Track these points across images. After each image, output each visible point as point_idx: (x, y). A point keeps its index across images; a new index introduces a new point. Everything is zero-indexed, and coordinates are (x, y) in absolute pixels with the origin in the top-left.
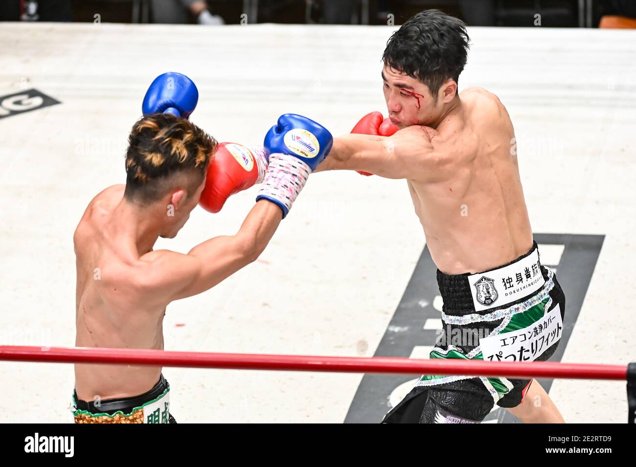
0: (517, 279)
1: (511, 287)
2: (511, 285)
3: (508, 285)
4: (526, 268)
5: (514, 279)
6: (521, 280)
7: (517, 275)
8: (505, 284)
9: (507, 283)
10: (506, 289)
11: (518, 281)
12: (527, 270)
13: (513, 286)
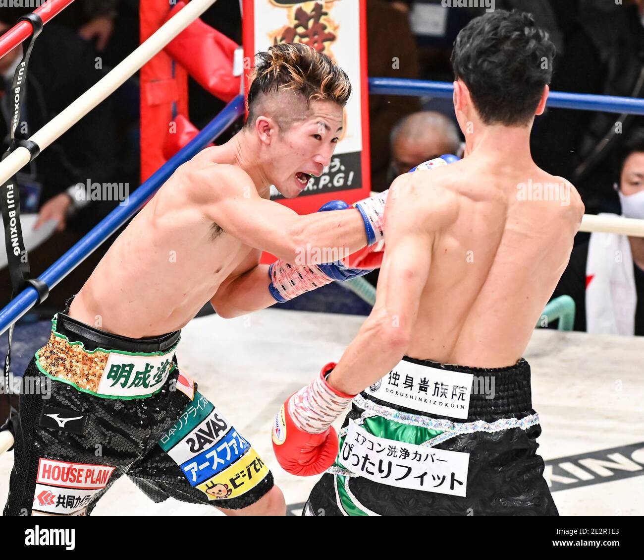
0: (406, 382)
1: (394, 384)
2: (396, 384)
3: (393, 381)
4: (425, 379)
5: (402, 379)
6: (411, 386)
7: (407, 376)
8: (390, 378)
9: (393, 378)
10: (389, 383)
11: (405, 384)
12: (425, 381)
13: (397, 385)
